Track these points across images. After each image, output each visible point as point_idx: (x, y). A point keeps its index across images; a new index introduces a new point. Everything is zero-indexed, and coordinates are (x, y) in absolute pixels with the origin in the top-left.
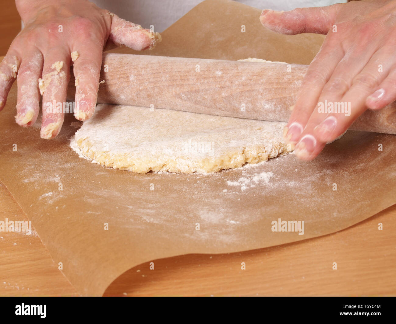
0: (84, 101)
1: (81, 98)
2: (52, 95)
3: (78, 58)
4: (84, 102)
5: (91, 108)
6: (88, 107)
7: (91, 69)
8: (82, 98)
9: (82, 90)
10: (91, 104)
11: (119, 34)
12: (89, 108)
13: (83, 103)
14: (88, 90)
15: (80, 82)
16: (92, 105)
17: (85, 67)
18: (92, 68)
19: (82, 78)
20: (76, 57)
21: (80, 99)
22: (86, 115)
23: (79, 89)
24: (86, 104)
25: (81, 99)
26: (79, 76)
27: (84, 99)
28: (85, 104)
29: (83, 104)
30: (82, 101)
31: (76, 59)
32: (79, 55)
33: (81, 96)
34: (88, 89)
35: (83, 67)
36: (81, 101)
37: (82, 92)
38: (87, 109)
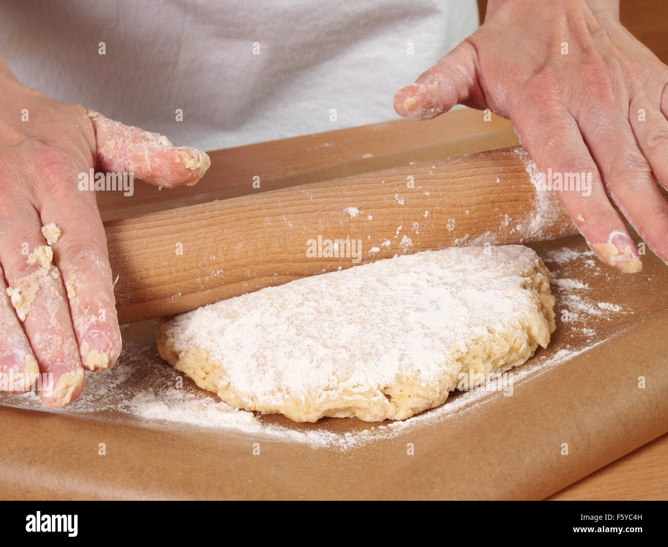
0: (98, 331)
1: (90, 323)
2: (50, 318)
3: (59, 238)
4: (98, 333)
5: (115, 345)
6: (108, 342)
7: (95, 259)
8: (92, 324)
9: (86, 308)
10: (113, 336)
11: (120, 156)
12: (111, 345)
13: (96, 335)
14: (100, 306)
15: (78, 290)
16: (115, 338)
17: (82, 258)
18: (97, 258)
19: (81, 282)
20: (57, 236)
21: (87, 327)
22: (109, 358)
23: (81, 304)
24: (104, 337)
25: (90, 326)
26: (74, 277)
27: (96, 326)
28: (100, 336)
29: (98, 337)
30: (92, 331)
31: (57, 239)
32: (62, 233)
33: (89, 320)
34: (100, 304)
35: (79, 256)
36: (89, 329)
37: (87, 311)
38: (108, 346)
